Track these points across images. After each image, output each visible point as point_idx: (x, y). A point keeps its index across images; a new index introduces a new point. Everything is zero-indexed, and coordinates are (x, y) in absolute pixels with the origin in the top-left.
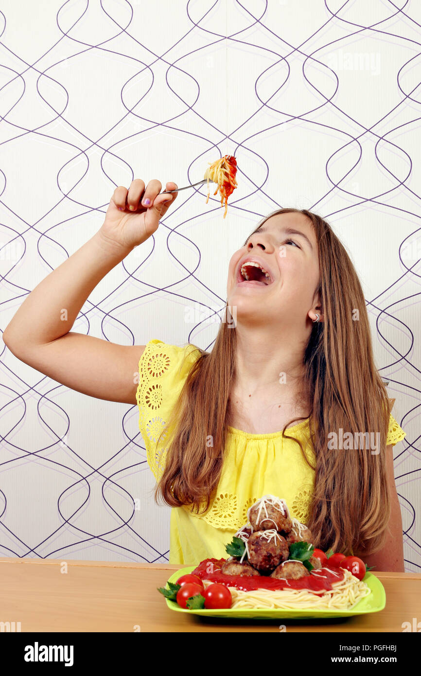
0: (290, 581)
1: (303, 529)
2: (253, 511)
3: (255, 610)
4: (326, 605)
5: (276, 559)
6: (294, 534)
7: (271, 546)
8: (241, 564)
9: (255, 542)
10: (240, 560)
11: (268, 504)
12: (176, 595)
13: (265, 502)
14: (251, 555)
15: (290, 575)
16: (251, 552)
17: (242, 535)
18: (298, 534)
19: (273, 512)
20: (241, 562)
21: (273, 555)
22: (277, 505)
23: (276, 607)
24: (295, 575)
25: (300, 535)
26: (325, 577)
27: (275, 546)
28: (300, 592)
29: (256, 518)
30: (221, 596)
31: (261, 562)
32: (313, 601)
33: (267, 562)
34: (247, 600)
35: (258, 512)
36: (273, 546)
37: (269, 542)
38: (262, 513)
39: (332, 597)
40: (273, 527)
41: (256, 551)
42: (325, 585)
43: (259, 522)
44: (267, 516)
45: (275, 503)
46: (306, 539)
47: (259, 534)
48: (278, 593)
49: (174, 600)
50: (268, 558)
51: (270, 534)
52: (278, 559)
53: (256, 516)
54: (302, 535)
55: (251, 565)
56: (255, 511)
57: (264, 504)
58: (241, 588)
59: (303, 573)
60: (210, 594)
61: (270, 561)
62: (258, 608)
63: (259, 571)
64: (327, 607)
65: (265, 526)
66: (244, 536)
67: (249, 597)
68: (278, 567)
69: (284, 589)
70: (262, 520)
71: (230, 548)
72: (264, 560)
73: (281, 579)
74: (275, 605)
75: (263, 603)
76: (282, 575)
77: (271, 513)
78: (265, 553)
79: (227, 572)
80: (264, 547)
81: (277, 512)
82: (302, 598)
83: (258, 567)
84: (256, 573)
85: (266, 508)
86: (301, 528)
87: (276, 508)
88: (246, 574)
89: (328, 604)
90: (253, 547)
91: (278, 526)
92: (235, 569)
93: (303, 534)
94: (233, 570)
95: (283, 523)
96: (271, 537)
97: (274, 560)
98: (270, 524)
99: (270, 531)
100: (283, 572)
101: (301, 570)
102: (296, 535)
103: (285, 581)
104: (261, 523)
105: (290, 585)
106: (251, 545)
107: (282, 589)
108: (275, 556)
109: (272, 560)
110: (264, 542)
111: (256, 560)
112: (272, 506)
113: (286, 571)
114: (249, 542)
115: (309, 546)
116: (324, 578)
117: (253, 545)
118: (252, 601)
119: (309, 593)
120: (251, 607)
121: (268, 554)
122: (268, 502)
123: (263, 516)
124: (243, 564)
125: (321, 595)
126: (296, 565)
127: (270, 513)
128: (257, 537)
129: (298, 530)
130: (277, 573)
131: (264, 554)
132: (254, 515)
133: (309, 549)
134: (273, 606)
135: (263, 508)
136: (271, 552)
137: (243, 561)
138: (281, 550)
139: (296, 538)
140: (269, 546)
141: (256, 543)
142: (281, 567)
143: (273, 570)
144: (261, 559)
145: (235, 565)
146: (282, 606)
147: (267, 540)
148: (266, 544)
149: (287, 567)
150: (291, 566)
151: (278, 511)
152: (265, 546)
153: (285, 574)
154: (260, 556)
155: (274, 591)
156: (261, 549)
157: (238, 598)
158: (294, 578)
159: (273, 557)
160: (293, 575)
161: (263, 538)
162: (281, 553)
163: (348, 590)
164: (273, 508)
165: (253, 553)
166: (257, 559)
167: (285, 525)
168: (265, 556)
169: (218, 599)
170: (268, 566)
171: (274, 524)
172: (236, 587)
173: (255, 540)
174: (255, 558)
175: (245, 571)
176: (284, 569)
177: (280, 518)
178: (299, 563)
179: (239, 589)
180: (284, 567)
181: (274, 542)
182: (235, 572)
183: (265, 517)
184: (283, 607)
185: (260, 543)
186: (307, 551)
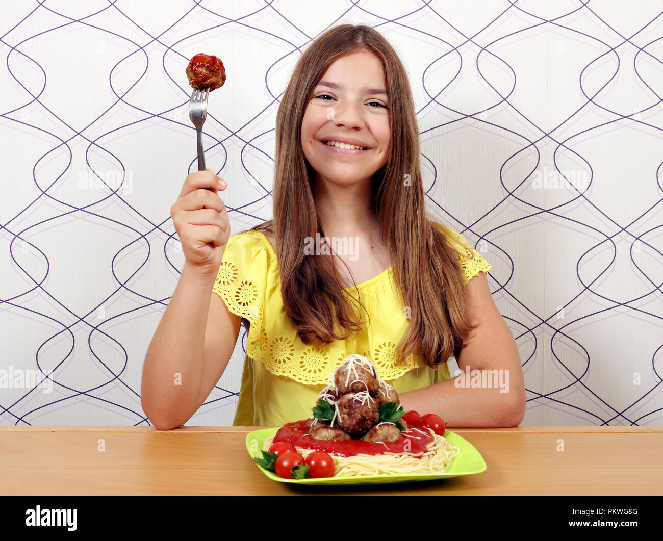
0: (388, 443)
1: (390, 389)
2: (341, 372)
3: (358, 477)
4: (427, 467)
5: (369, 422)
6: (382, 394)
7: (365, 409)
8: (332, 429)
9: (347, 405)
10: (330, 424)
11: (357, 365)
12: (274, 464)
13: (354, 362)
14: (343, 418)
15: (387, 439)
16: (343, 415)
17: (327, 397)
18: (386, 394)
19: (363, 373)
20: (332, 426)
21: (367, 418)
22: (366, 366)
23: (381, 472)
24: (391, 438)
25: (387, 395)
26: (420, 438)
27: (368, 408)
28: (401, 456)
29: (346, 380)
30: (324, 463)
31: (354, 426)
32: (415, 465)
33: (361, 425)
34: (349, 466)
35: (347, 374)
36: (367, 409)
37: (362, 404)
38: (351, 374)
39: (429, 457)
40: (363, 389)
41: (349, 415)
42: (421, 446)
43: (349, 384)
44: (358, 378)
45: (364, 364)
46: (394, 399)
47: (350, 397)
48: (378, 458)
49: (272, 470)
50: (362, 421)
51: (363, 397)
52: (371, 421)
53: (344, 378)
54: (389, 396)
55: (342, 429)
56: (343, 372)
57: (353, 365)
58: (339, 454)
59: (398, 435)
60: (313, 463)
61: (364, 423)
62: (362, 475)
63: (350, 435)
64: (428, 470)
65: (355, 388)
66: (329, 398)
67: (351, 464)
68: (371, 431)
69: (385, 453)
70: (352, 381)
71: (316, 411)
72: (358, 423)
73: (378, 442)
74: (379, 470)
75: (365, 468)
76: (377, 438)
77: (362, 374)
78: (359, 416)
79: (317, 438)
80: (357, 411)
81: (366, 373)
82: (404, 461)
83: (350, 430)
84: (348, 437)
85: (356, 369)
86: (388, 388)
87: (365, 369)
88: (338, 439)
89: (428, 466)
90: (345, 411)
91: (368, 388)
92: (326, 434)
93: (390, 393)
94: (324, 435)
95: (372, 384)
96: (364, 399)
97: (367, 423)
98: (360, 386)
99: (363, 393)
100: (379, 435)
101: (395, 432)
102: (384, 395)
103: (383, 445)
104: (350, 385)
105: (389, 449)
106: (343, 409)
107: (382, 454)
108: (369, 419)
109: (366, 423)
110: (358, 405)
111: (348, 424)
112: (361, 366)
113: (382, 434)
114: (340, 406)
115: (398, 406)
116: (419, 440)
117: (345, 408)
118: (355, 468)
119: (409, 456)
120: (353, 474)
121: (362, 417)
122: (357, 362)
123: (353, 377)
124: (334, 428)
125: (420, 458)
126: (391, 427)
127: (359, 374)
128: (349, 400)
129: (385, 390)
130: (371, 436)
131: (358, 418)
132: (341, 376)
133: (397, 410)
134: (378, 471)
135: (352, 369)
136: (364, 415)
137: (333, 425)
138: (373, 412)
139: (384, 399)
140: (363, 408)
141: (349, 406)
142: (376, 430)
143: (366, 433)
144: (354, 422)
145: (326, 429)
146: (386, 471)
147: (361, 403)
148: (359, 407)
149: (382, 430)
150: (386, 428)
151: (368, 372)
152: (358, 409)
153: (381, 437)
154: (354, 420)
155: (374, 455)
156: (354, 413)
157: (340, 465)
158: (391, 441)
159: (367, 420)
160: (389, 438)
161: (356, 401)
162: (374, 416)
163: (440, 450)
164: (363, 369)
165: (346, 416)
166: (350, 422)
167: (374, 386)
168: (359, 419)
169: (323, 468)
170: (360, 430)
171: (364, 385)
172: (334, 453)
173: (347, 404)
174: (348, 422)
175: (337, 436)
176: (380, 432)
177: (370, 378)
178: (391, 424)
179: (337, 455)
180: (379, 430)
181: (367, 404)
182: (327, 437)
183: (355, 378)
184: (390, 472)
185: (354, 406)
186: (396, 412)
